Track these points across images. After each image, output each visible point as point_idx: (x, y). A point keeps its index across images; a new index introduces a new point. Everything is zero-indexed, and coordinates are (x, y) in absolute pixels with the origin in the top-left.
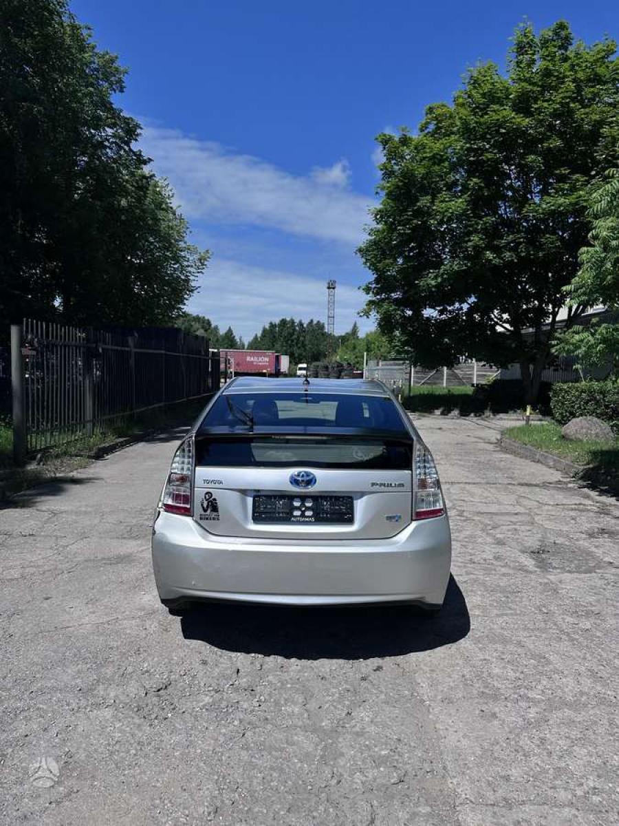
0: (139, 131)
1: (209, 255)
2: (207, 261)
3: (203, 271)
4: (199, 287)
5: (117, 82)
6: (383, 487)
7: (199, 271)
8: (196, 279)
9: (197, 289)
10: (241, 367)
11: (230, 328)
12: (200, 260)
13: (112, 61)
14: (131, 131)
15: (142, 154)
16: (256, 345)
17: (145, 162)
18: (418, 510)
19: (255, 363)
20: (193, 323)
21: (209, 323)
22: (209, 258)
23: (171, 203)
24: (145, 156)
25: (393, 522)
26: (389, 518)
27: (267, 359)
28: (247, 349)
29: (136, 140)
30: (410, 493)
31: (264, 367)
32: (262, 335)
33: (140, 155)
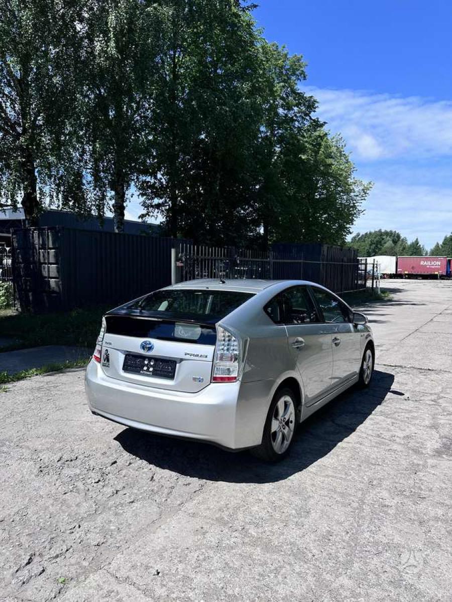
0: (316, 105)
1: (371, 186)
2: (369, 190)
3: (366, 198)
4: (364, 210)
5: (301, 74)
6: (192, 356)
7: (363, 198)
8: (361, 204)
9: (363, 212)
10: (415, 270)
11: (417, 239)
12: (363, 190)
13: (299, 60)
14: (311, 105)
15: (319, 120)
16: (436, 252)
17: (322, 125)
18: (215, 376)
19: (428, 267)
20: (384, 237)
21: (398, 236)
22: (371, 187)
23: (344, 151)
24: (321, 120)
25: (197, 383)
26: (195, 379)
27: (439, 263)
28: (430, 255)
29: (314, 111)
30: (212, 363)
31: (438, 270)
32: (443, 243)
33: (318, 121)
